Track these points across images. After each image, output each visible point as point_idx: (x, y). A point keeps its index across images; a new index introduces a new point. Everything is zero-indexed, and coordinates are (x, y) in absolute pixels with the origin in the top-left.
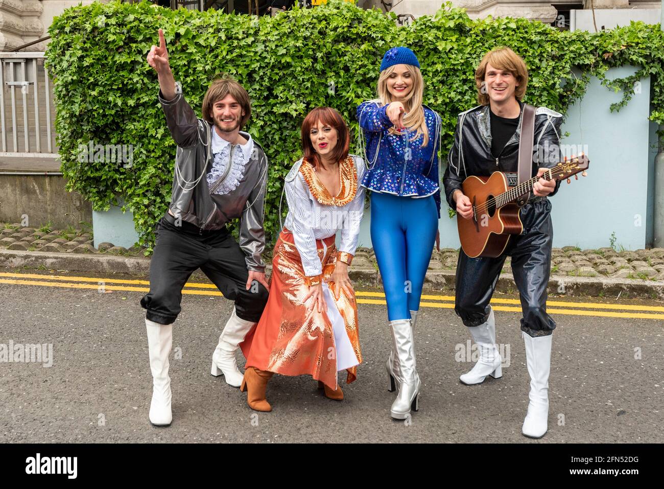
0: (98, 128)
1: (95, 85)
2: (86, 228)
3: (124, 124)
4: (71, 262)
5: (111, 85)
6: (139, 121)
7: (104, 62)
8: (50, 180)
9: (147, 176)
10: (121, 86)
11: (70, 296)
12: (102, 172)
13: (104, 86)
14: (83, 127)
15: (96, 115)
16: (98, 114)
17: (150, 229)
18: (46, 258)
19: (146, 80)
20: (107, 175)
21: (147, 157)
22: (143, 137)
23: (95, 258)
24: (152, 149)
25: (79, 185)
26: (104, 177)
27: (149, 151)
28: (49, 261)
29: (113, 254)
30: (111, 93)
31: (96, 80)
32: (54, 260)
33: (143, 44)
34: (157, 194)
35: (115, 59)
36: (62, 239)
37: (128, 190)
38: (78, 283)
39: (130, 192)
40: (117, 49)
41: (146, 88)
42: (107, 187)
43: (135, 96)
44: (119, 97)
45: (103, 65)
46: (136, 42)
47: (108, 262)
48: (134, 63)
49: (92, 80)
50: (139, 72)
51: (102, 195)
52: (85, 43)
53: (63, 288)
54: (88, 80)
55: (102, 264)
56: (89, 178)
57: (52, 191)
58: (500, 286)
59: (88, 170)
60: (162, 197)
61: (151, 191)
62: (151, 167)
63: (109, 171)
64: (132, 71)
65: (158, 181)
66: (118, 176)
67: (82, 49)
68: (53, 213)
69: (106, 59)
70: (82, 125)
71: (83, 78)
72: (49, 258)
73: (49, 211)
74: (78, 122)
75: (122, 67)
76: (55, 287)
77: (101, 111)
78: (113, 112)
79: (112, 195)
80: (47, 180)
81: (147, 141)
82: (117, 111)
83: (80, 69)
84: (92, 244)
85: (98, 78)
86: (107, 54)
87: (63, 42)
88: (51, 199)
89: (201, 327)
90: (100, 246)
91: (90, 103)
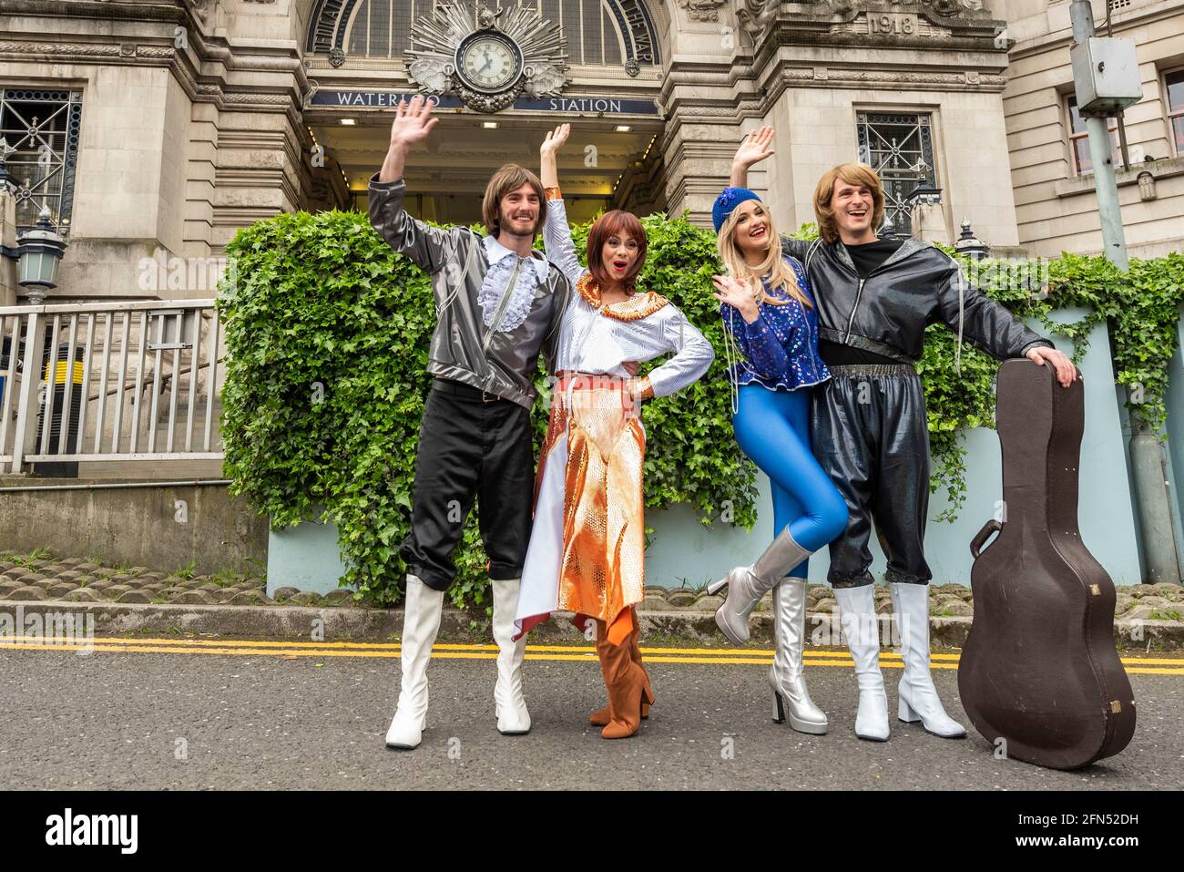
0: (293, 387)
1: (295, 320)
2: (256, 568)
3: (334, 383)
4: (224, 618)
5: (321, 321)
6: (359, 377)
7: (311, 288)
8: (203, 493)
9: (367, 463)
10: (334, 323)
11: (221, 665)
12: (293, 462)
13: (308, 323)
14: (269, 388)
15: (292, 367)
16: (296, 365)
17: (368, 551)
18: (182, 612)
19: (374, 314)
20: (300, 466)
21: (369, 432)
22: (365, 401)
23: (268, 610)
24: (378, 419)
25: (252, 484)
26: (295, 470)
27: (373, 424)
28: (187, 618)
29: (298, 605)
30: (318, 334)
31: (296, 314)
32: (196, 616)
33: (373, 264)
34: (383, 491)
35: (328, 284)
36: (211, 586)
37: (334, 488)
38: (236, 648)
39: (336, 490)
40: (332, 271)
41: (372, 327)
42: (298, 487)
43: (357, 339)
44: (330, 339)
45: (309, 294)
46: (363, 261)
47: (289, 617)
48: (357, 290)
49: (289, 313)
50: (364, 302)
51: (289, 501)
52: (282, 261)
53: (209, 655)
54: (284, 314)
55: (279, 619)
56: (270, 472)
57: (203, 511)
58: (952, 636)
59: (270, 458)
60: (391, 497)
61: (372, 487)
62: (375, 447)
63: (304, 459)
64: (353, 301)
65: (386, 469)
66: (318, 467)
67: (277, 269)
68: (201, 547)
69: (314, 285)
70: (267, 385)
71: (276, 311)
72: (187, 612)
73: (195, 545)
74: (260, 380)
75: (337, 295)
76: (194, 654)
77: (300, 362)
78: (319, 363)
79: (306, 501)
80: (197, 494)
81: (370, 407)
82: (326, 362)
83: (272, 298)
84: (264, 590)
85: (300, 312)
86: (316, 277)
87: (249, 263)
88: (200, 526)
89: (468, 699)
90: (277, 592)
91: (284, 348)
